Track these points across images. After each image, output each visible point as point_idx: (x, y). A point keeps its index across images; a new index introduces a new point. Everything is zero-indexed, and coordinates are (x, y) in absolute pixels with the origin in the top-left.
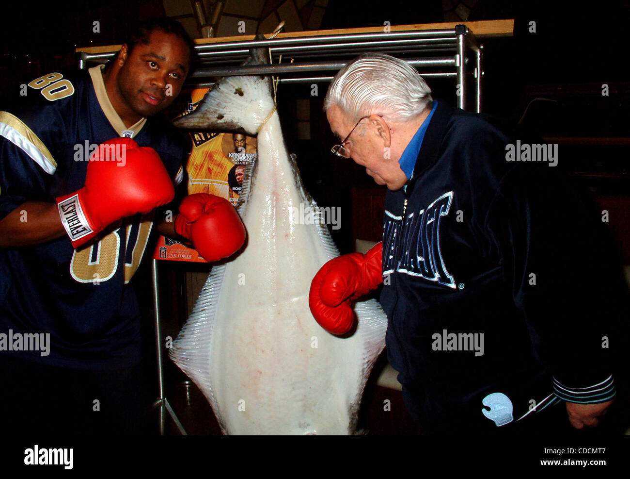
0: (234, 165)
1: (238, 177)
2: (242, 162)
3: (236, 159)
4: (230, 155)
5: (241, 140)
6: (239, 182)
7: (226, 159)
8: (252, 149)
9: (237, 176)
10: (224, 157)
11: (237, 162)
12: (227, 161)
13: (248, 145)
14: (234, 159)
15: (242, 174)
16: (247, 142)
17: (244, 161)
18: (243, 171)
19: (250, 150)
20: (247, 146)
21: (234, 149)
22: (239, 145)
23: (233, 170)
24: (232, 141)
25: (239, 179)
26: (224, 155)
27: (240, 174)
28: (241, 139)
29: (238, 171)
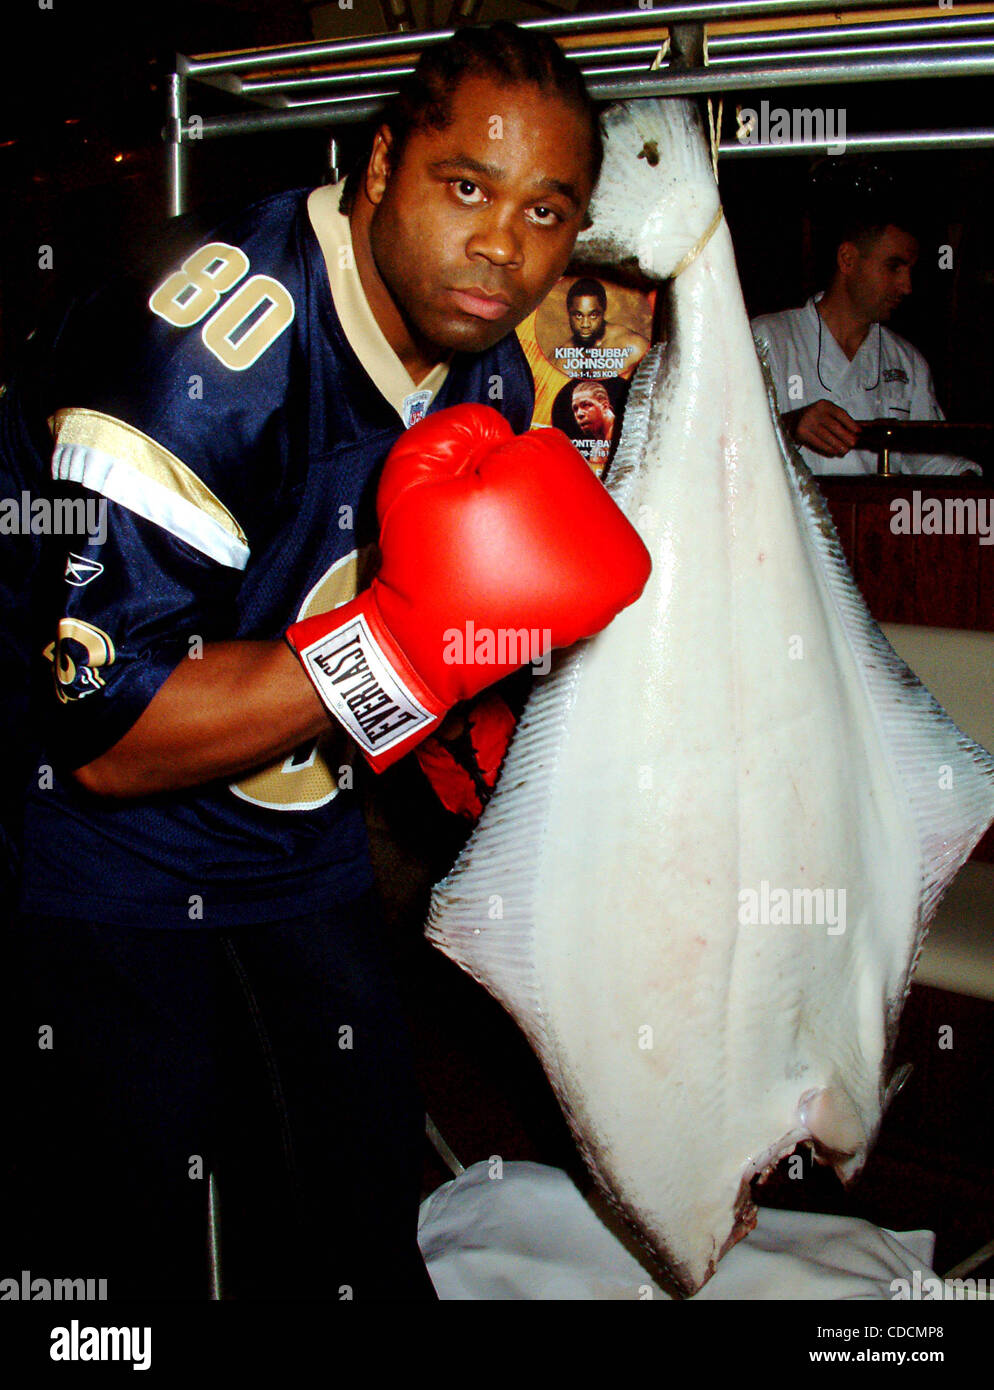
0: (566, 381)
1: (580, 412)
2: (591, 371)
3: (575, 363)
4: (558, 353)
5: (589, 315)
6: (583, 424)
7: (546, 363)
8: (620, 336)
9: (576, 408)
10: (542, 358)
11: (578, 371)
12: (550, 368)
13: (612, 325)
14: (570, 363)
15: (591, 405)
16: (607, 317)
17: (597, 370)
18: (594, 396)
19: (616, 339)
20: (607, 329)
21: (571, 335)
22: (586, 325)
23: (565, 395)
24: (567, 317)
25: (581, 417)
26: (542, 353)
27: (584, 405)
28: (591, 309)
29: (580, 395)
